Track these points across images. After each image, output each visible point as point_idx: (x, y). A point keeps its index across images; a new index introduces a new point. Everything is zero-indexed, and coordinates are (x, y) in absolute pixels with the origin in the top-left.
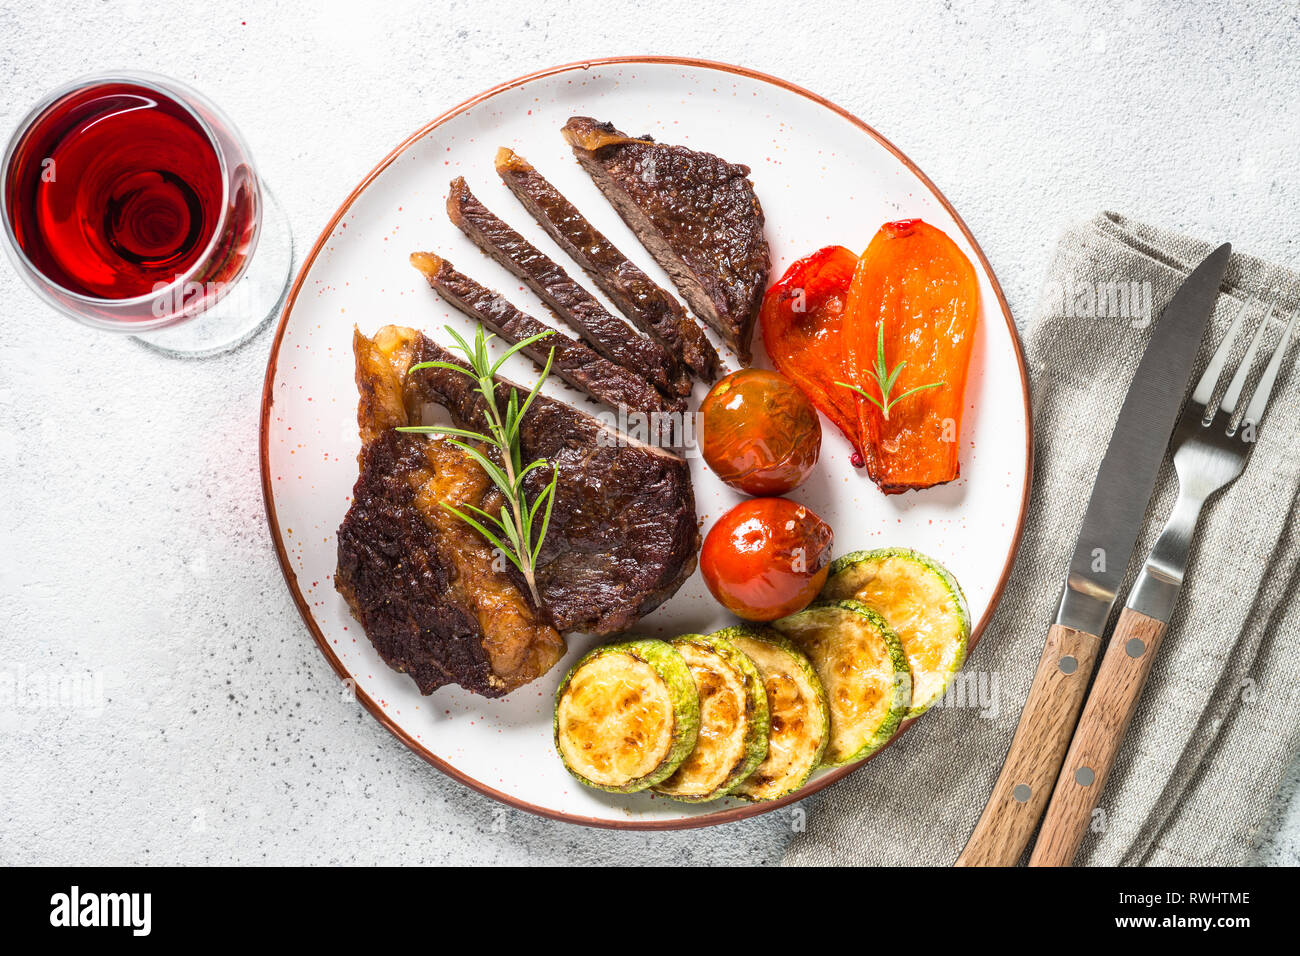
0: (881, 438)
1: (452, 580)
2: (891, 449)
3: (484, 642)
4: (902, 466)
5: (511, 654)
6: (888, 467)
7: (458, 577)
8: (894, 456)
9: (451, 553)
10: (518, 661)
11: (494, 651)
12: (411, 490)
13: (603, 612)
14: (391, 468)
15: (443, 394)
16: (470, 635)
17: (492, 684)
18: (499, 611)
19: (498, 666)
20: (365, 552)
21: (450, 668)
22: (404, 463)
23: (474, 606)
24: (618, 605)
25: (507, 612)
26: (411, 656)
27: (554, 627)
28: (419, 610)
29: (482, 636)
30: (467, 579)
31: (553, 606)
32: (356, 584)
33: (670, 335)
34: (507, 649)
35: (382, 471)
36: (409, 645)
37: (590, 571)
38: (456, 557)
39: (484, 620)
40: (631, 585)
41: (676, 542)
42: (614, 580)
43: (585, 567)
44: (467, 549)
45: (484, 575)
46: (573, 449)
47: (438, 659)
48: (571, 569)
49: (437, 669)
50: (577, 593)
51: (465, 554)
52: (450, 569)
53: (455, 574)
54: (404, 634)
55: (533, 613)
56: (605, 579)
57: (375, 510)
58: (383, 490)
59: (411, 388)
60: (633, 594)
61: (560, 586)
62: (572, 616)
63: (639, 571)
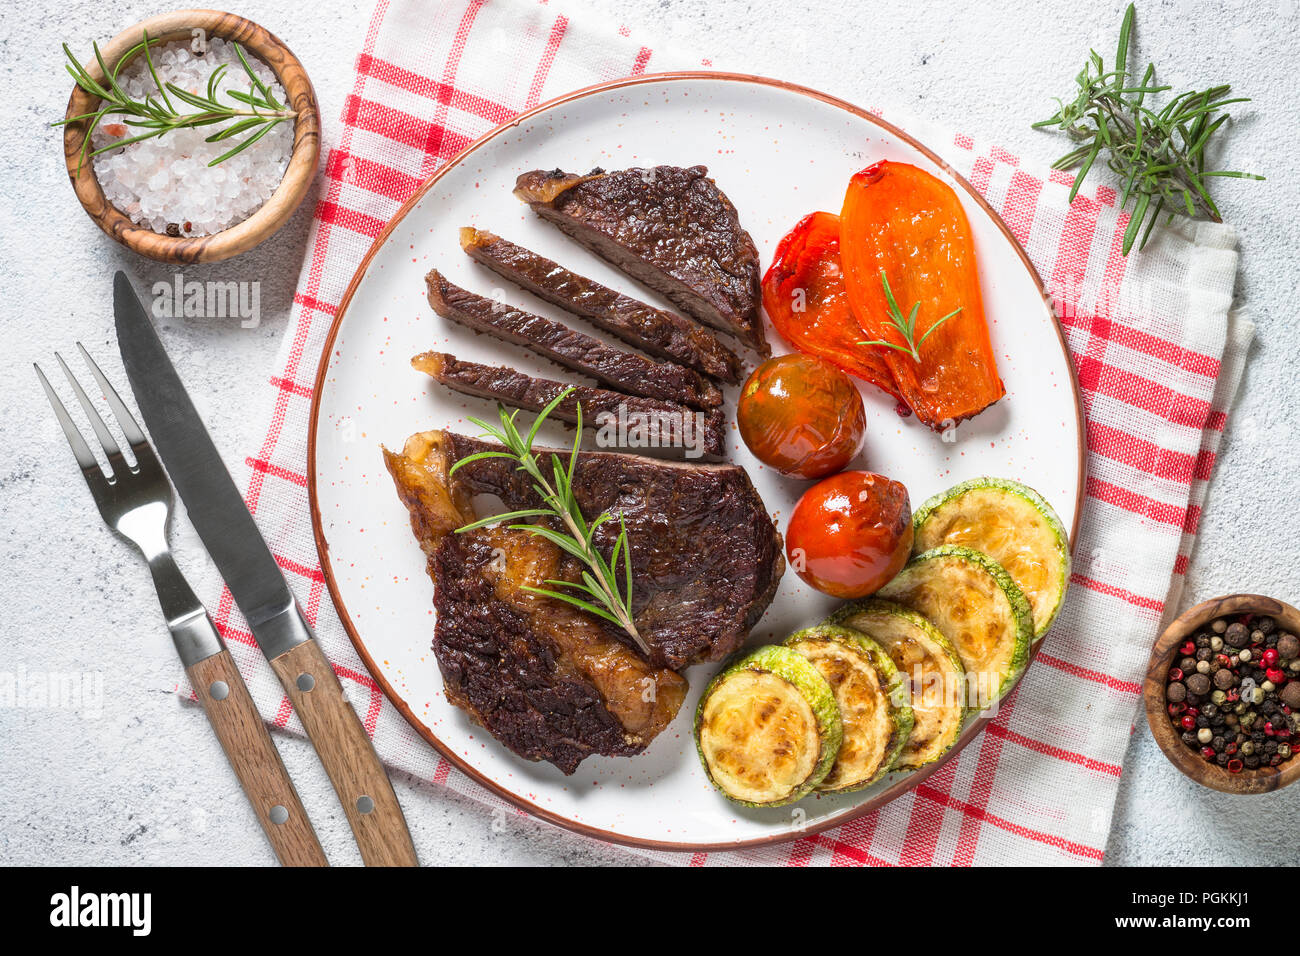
0: (919, 381)
1: (557, 656)
2: (932, 388)
3: (608, 706)
4: (948, 401)
6: (935, 407)
7: (562, 652)
8: (937, 394)
9: (547, 631)
11: (621, 711)
12: (488, 585)
13: (712, 638)
14: (462, 571)
15: (488, 482)
16: (593, 703)
17: (629, 742)
18: (613, 671)
19: (629, 724)
20: (465, 658)
21: (584, 741)
22: (473, 561)
23: (587, 674)
24: (724, 627)
25: (621, 670)
26: (543, 742)
27: (670, 669)
28: (536, 696)
29: (604, 701)
30: (572, 651)
31: (662, 649)
32: (467, 692)
33: (685, 352)
34: (632, 705)
35: (455, 576)
36: (537, 732)
37: (686, 603)
38: (554, 634)
39: (601, 685)
40: (730, 604)
41: (759, 547)
42: (712, 604)
43: (680, 601)
44: (562, 623)
45: (587, 642)
46: (630, 493)
47: (570, 736)
48: (667, 607)
49: (572, 746)
50: (681, 628)
51: (562, 628)
52: (552, 647)
53: (558, 650)
54: (529, 724)
55: (645, 662)
56: (703, 606)
57: (461, 615)
58: (462, 593)
59: (455, 488)
60: (735, 611)
61: (662, 627)
62: (684, 652)
63: (733, 588)
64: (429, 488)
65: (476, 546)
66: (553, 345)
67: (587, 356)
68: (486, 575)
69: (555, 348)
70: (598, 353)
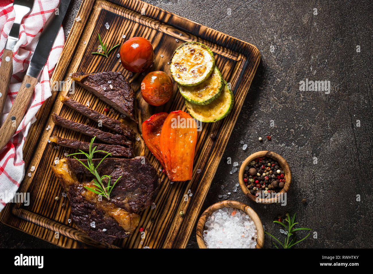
0: (171, 169)
1: (104, 214)
2: (174, 171)
3: (119, 225)
4: (177, 176)
5: (127, 224)
6: (173, 177)
7: (105, 212)
8: (175, 173)
9: (100, 207)
10: (129, 225)
11: (123, 226)
12: (83, 197)
13: (144, 203)
14: (76, 194)
15: (80, 170)
16: (115, 225)
17: (126, 234)
18: (119, 215)
19: (126, 229)
20: (80, 218)
21: (114, 235)
22: (79, 192)
23: (112, 217)
24: (147, 199)
25: (121, 215)
26: (104, 237)
27: (134, 212)
28: (100, 225)
29: (118, 224)
30: (108, 211)
31: (131, 207)
32: (82, 227)
33: (119, 130)
34: (125, 224)
35: (74, 196)
36: (102, 235)
37: (136, 194)
38: (102, 208)
39: (117, 219)
40: (147, 193)
41: (153, 177)
42: (143, 194)
43: (135, 194)
44: (104, 204)
45: (111, 208)
46: (117, 168)
47: (111, 235)
48: (131, 196)
49: (112, 237)
50: (136, 201)
51: (104, 206)
52: (103, 212)
53: (104, 212)
54: (99, 233)
55: (128, 212)
56: (141, 195)
57: (77, 206)
58: (77, 200)
59: (71, 173)
60: (149, 194)
61: (130, 202)
62: (137, 207)
63: (148, 189)
64: (64, 174)
65: (78, 188)
66: (86, 131)
67: (95, 134)
68: (83, 195)
69: (87, 132)
70: (98, 133)
